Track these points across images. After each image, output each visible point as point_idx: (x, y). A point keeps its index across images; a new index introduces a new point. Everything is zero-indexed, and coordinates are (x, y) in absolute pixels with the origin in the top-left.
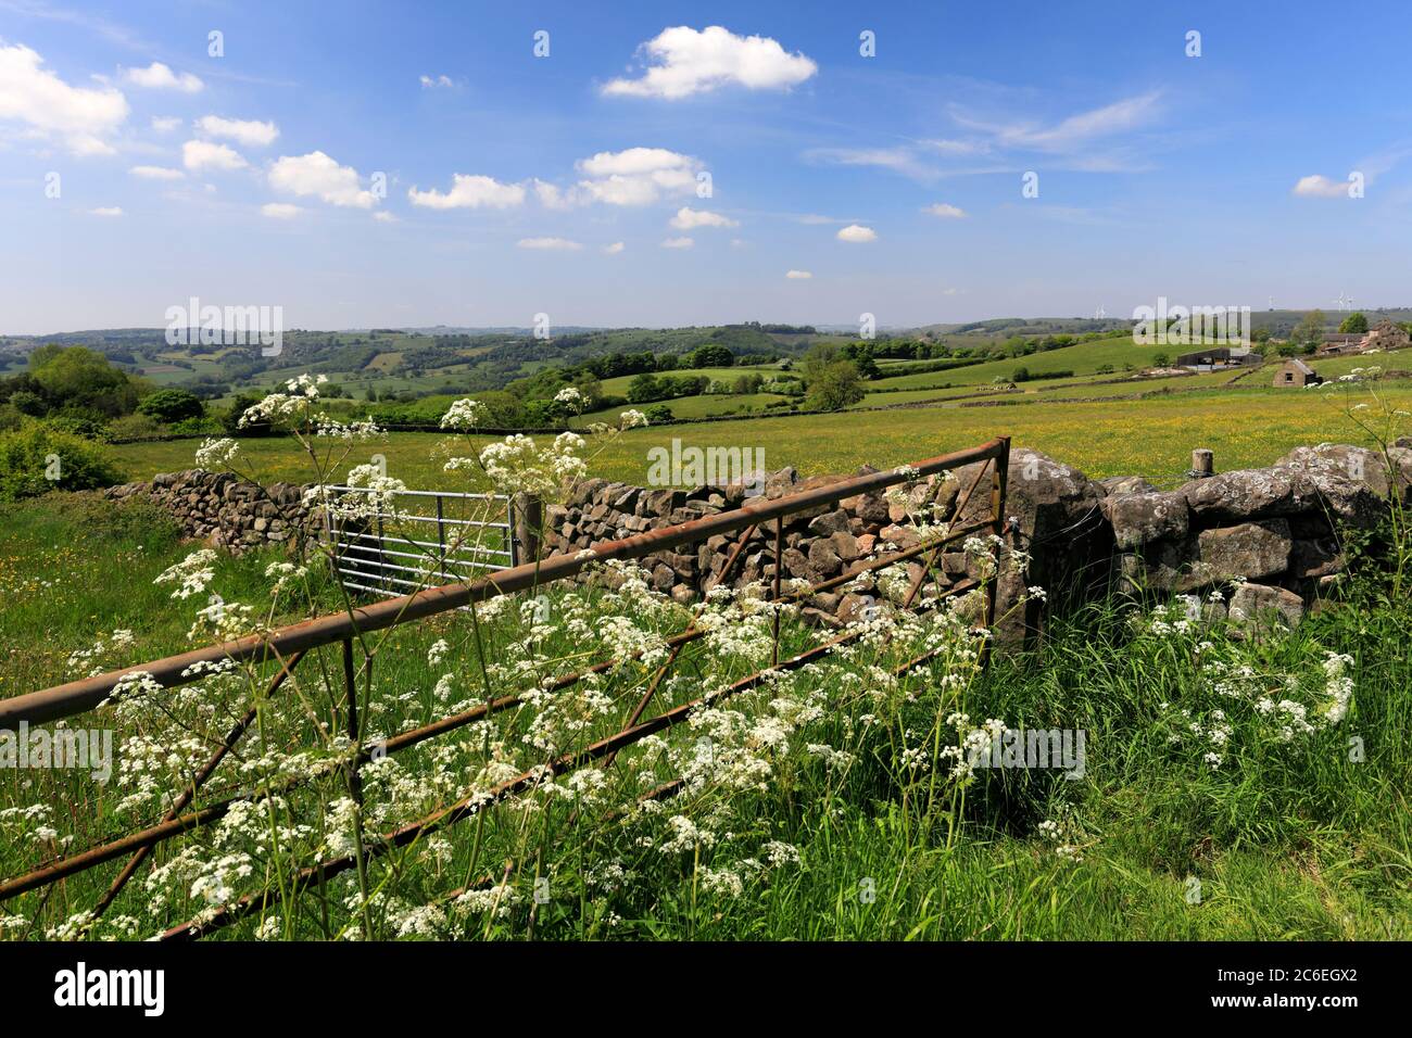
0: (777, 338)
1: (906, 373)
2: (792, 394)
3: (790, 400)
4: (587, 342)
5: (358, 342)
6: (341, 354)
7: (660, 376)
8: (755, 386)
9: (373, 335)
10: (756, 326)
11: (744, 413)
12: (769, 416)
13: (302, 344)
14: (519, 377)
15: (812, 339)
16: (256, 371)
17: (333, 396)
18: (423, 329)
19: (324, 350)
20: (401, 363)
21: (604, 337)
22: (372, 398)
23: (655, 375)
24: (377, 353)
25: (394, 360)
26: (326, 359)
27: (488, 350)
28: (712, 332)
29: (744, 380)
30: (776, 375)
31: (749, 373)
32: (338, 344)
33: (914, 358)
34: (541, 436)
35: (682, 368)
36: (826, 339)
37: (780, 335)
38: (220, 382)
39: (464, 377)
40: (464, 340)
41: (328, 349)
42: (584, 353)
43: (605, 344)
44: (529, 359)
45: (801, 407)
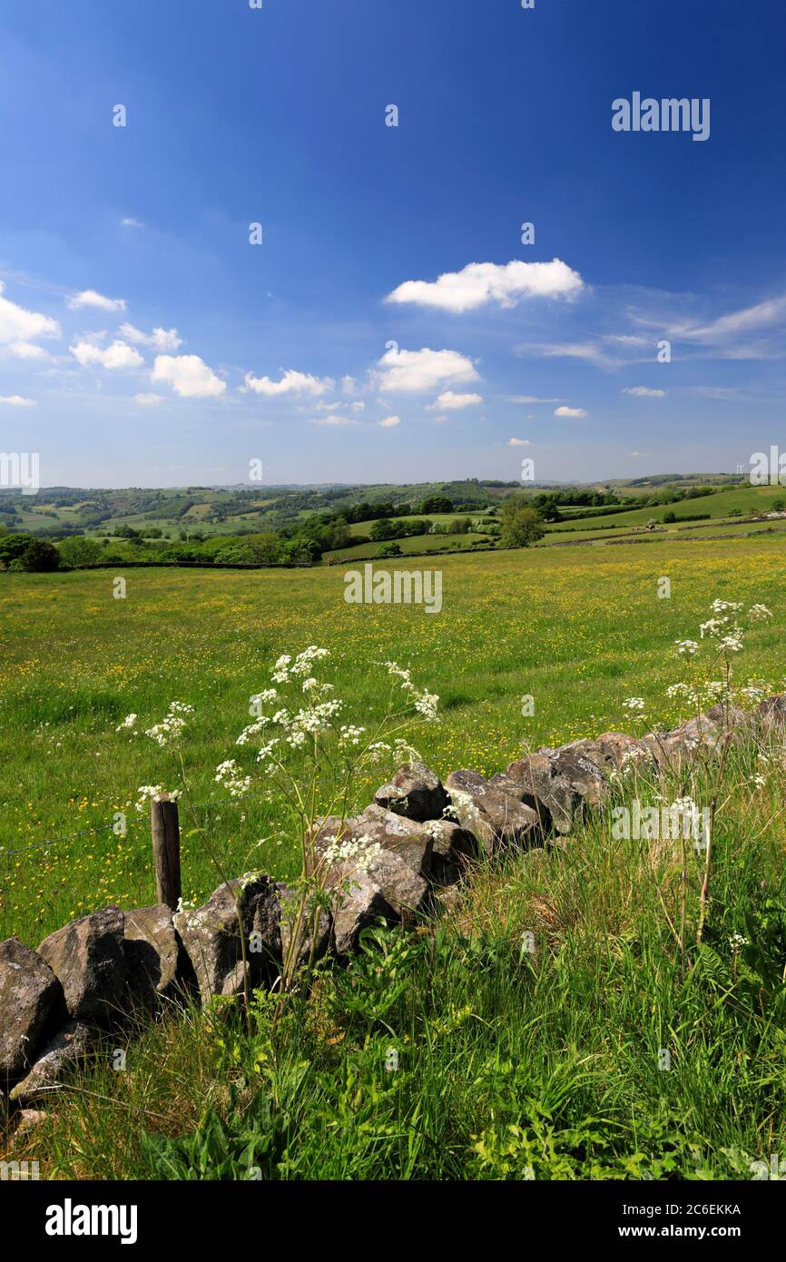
0: (492, 491)
1: (582, 517)
2: (493, 533)
3: (491, 538)
4: (348, 495)
5: (178, 496)
6: (166, 505)
7: (395, 520)
8: (465, 528)
9: (189, 491)
10: (475, 482)
11: (455, 548)
12: (474, 550)
14: (297, 521)
15: (518, 491)
16: (103, 519)
17: (155, 537)
18: (228, 487)
19: (154, 503)
20: (209, 512)
21: (360, 491)
22: (184, 538)
23: (391, 519)
24: (192, 504)
25: (204, 510)
26: (155, 509)
27: (274, 501)
28: (441, 487)
29: (457, 523)
30: (482, 519)
31: (461, 517)
33: (590, 505)
35: (414, 514)
36: (527, 491)
37: (494, 489)
38: (77, 527)
39: (255, 522)
41: (156, 502)
42: (346, 503)
43: (362, 496)
44: (305, 508)
45: (497, 544)
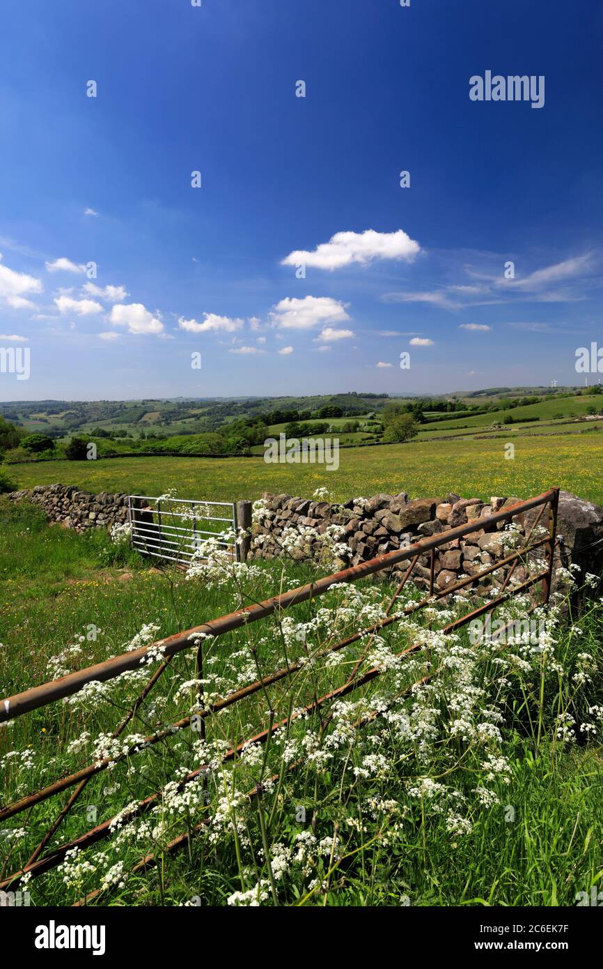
0: (367, 401)
1: (441, 420)
2: (376, 432)
3: (375, 436)
4: (260, 405)
5: (136, 407)
6: (127, 413)
7: (301, 423)
8: (355, 428)
9: (144, 403)
10: (355, 394)
11: (349, 444)
12: (364, 445)
13: (106, 408)
14: (223, 424)
15: (387, 401)
16: (81, 423)
17: (122, 436)
18: (171, 399)
19: (118, 411)
20: (159, 418)
21: (269, 401)
22: (143, 437)
23: (298, 422)
24: (146, 412)
25: (155, 416)
26: (119, 416)
27: (206, 410)
28: (330, 398)
29: (349, 425)
30: (366, 422)
31: (351, 421)
32: (125, 408)
33: (446, 411)
34: (237, 458)
35: (314, 418)
36: (394, 401)
37: (368, 399)
38: (62, 429)
39: (192, 425)
40: (192, 405)
41: (119, 411)
42: (259, 410)
43: (271, 405)
44: (229, 414)
45: (381, 440)
